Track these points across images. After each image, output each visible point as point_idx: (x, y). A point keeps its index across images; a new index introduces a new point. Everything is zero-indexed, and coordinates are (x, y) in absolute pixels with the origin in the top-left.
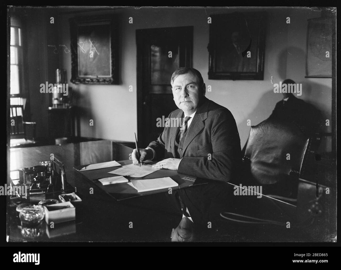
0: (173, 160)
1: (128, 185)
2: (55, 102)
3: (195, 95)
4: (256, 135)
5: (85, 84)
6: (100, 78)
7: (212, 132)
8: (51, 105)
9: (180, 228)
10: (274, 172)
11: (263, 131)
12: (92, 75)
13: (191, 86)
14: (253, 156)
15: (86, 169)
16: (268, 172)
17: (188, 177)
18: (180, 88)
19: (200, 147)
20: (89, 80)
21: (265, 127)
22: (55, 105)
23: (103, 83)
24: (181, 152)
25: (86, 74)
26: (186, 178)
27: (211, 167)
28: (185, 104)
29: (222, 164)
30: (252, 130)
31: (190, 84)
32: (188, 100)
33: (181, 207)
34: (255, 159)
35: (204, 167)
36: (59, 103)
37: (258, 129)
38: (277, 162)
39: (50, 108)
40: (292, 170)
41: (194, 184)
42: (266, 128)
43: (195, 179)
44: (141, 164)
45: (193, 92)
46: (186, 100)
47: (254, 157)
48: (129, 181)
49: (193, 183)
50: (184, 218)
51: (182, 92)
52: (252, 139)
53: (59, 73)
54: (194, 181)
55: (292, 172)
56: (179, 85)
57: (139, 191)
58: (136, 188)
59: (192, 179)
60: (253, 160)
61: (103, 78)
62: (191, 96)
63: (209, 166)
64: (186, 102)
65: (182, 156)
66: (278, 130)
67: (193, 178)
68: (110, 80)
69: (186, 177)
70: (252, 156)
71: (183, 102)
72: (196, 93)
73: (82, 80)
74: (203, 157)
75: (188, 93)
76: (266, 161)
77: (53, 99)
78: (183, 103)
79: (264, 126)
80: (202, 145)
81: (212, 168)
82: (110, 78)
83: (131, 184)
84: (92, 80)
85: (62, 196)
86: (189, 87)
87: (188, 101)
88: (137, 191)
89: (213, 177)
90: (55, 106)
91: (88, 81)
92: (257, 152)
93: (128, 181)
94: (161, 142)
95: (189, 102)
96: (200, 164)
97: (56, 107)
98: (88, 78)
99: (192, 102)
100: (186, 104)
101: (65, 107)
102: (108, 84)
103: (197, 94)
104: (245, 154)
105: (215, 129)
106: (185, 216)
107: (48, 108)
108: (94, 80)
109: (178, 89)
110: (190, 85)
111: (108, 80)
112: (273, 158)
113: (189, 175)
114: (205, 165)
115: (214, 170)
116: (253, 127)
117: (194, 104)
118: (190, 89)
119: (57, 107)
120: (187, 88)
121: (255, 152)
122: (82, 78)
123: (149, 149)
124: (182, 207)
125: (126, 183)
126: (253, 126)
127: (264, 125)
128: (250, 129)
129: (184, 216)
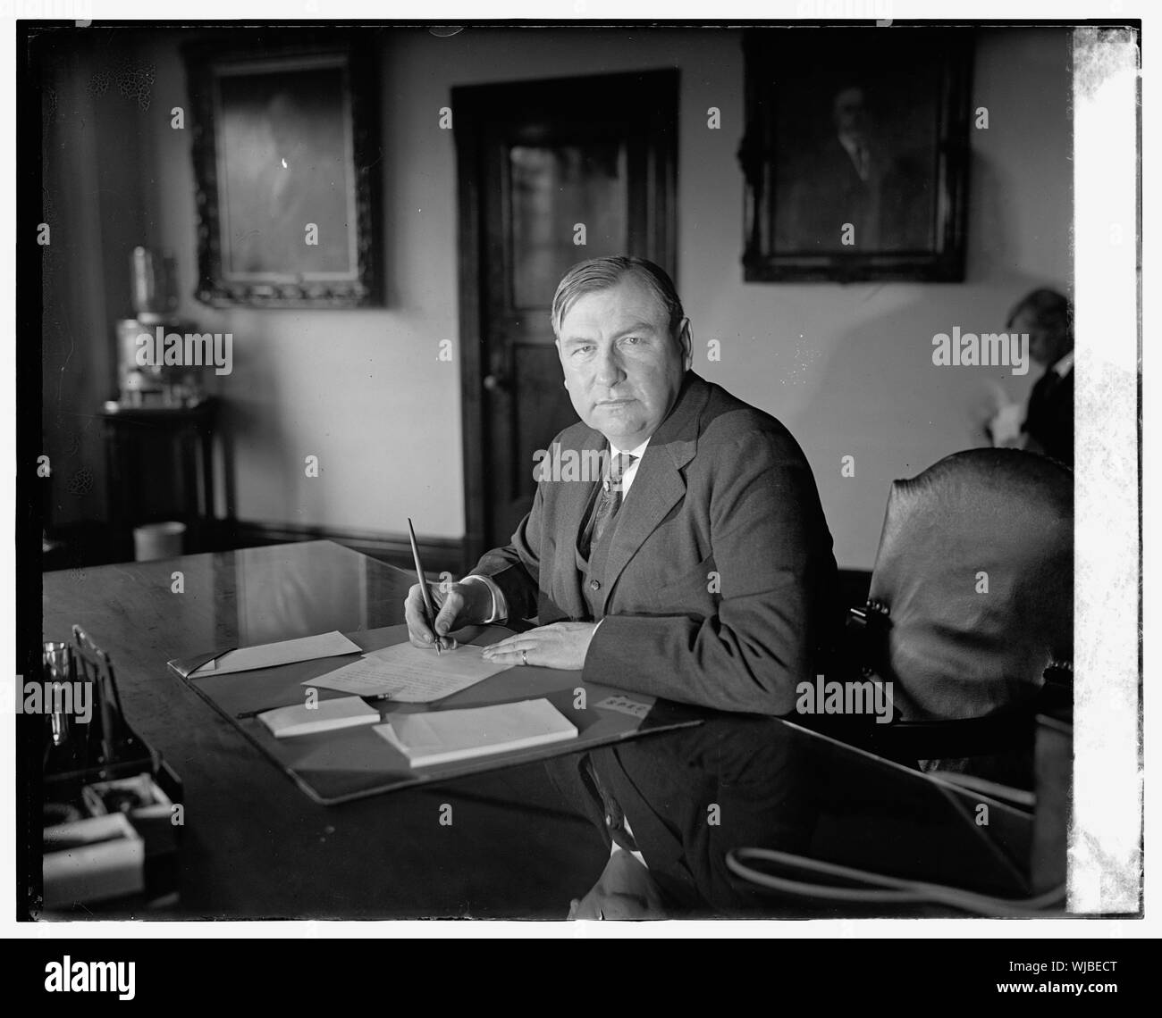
0: (568, 629)
1: (376, 735)
2: (133, 382)
3: (651, 373)
4: (913, 515)
5: (251, 306)
6: (312, 284)
7: (713, 516)
8: (116, 397)
9: (602, 892)
10: (984, 667)
11: (940, 500)
12: (278, 269)
13: (635, 340)
14: (901, 601)
15: (216, 667)
16: (958, 665)
17: (622, 699)
18: (589, 346)
19: (672, 575)
20: (265, 290)
21: (949, 485)
22: (131, 393)
23: (325, 302)
24: (596, 596)
25: (255, 268)
26: (612, 703)
27: (715, 658)
28: (612, 411)
29: (756, 647)
30: (898, 498)
31: (629, 332)
32: (623, 394)
33: (603, 811)
34: (909, 613)
35: (689, 658)
36: (147, 386)
37: (919, 493)
38: (993, 629)
39: (112, 407)
40: (1055, 659)
41: (640, 729)
42: (952, 488)
43: (649, 707)
44: (444, 643)
45: (642, 360)
46: (615, 394)
47: (906, 604)
48: (383, 721)
49: (640, 722)
50: (616, 853)
51: (600, 362)
52: (898, 531)
53: (147, 266)
54: (643, 715)
55: (1054, 667)
56: (585, 336)
57: (416, 763)
58: (404, 749)
59: (635, 709)
60: (901, 617)
61: (323, 283)
62: (636, 376)
63: (707, 654)
64: (616, 402)
65: (602, 614)
66: (1000, 497)
67: (640, 702)
68: (351, 293)
69: (612, 699)
70: (896, 601)
71: (603, 403)
72: (653, 365)
73: (239, 292)
74: (686, 614)
75: (625, 365)
76: (951, 624)
77: (123, 369)
78: (605, 405)
79: (945, 481)
80: (676, 566)
81: (717, 661)
82: (349, 283)
83: (386, 731)
84: (279, 293)
85: (97, 792)
86: (628, 341)
87: (624, 401)
88: (407, 761)
89: (723, 699)
90: (131, 398)
91: (265, 297)
92: (917, 584)
93: (377, 718)
94: (524, 551)
95: (629, 402)
96: (670, 647)
97: (136, 403)
98: (262, 284)
99: (639, 401)
100: (617, 410)
101: (173, 400)
102: (343, 308)
103: (659, 370)
104: (870, 594)
105: (723, 506)
106: (619, 848)
107: (102, 404)
108: (289, 292)
109: (582, 352)
110: (632, 335)
111: (342, 290)
112: (980, 612)
113: (626, 690)
114: (691, 649)
115: (725, 668)
116: (900, 483)
117: (645, 408)
118: (629, 351)
119: (143, 400)
120: (619, 347)
121: (907, 584)
122: (240, 284)
123: (475, 580)
124: (607, 809)
125: (367, 730)
126: (900, 478)
127: (942, 476)
128: (891, 493)
129: (615, 847)
